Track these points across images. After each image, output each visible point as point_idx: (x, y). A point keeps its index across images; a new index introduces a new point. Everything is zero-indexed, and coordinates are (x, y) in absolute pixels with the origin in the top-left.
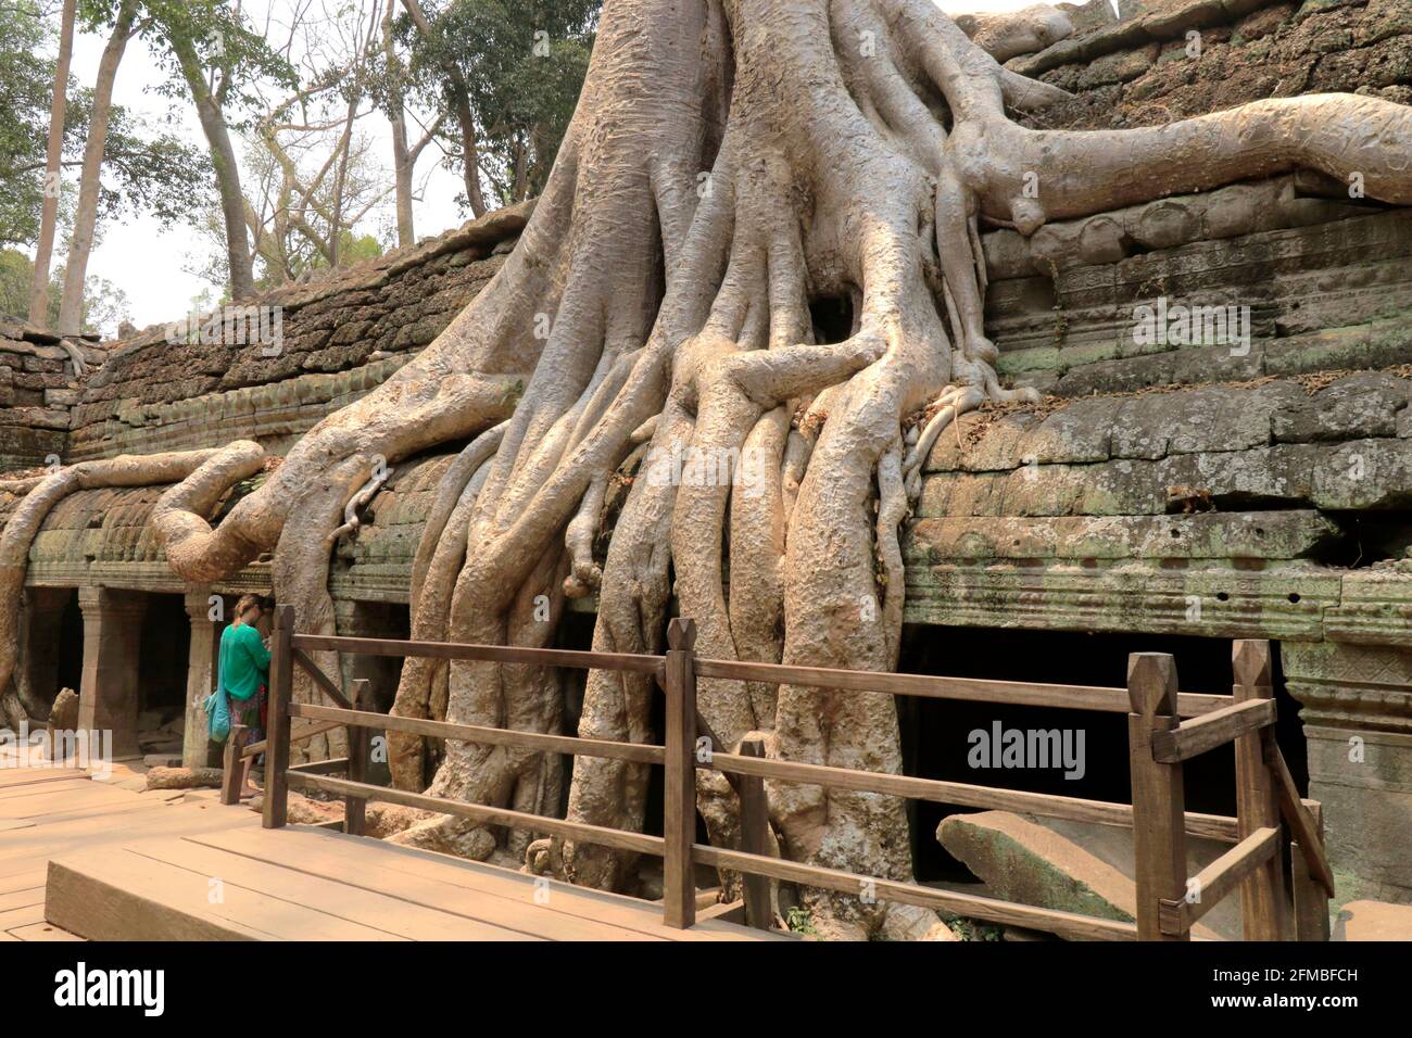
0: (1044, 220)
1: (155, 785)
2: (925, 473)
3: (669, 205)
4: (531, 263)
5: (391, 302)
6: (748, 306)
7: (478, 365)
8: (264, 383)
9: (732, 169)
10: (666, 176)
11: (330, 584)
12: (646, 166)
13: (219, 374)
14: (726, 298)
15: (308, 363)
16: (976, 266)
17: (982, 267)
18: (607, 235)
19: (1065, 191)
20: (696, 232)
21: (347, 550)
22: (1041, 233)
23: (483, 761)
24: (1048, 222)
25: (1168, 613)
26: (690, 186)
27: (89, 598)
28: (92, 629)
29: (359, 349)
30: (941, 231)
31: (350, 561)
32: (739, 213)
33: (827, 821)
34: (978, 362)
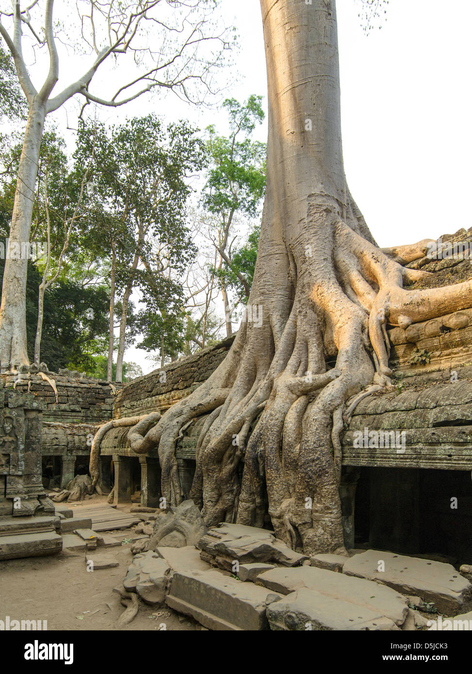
0: (410, 323)
1: (132, 511)
2: (353, 416)
3: (276, 329)
4: (235, 352)
5: (200, 366)
6: (300, 362)
7: (220, 386)
8: (162, 394)
9: (296, 316)
10: (275, 319)
11: (175, 454)
12: (268, 317)
13: (151, 392)
14: (292, 361)
15: (175, 387)
16: (385, 342)
17: (387, 341)
18: (256, 341)
19: (419, 312)
20: (283, 339)
21: (181, 444)
22: (409, 328)
23: (214, 506)
24: (413, 323)
25: (430, 461)
26: (283, 323)
27: (115, 458)
28: (117, 467)
29: (189, 382)
30: (370, 331)
31: (181, 447)
32: (298, 330)
33: (312, 527)
34: (382, 376)
